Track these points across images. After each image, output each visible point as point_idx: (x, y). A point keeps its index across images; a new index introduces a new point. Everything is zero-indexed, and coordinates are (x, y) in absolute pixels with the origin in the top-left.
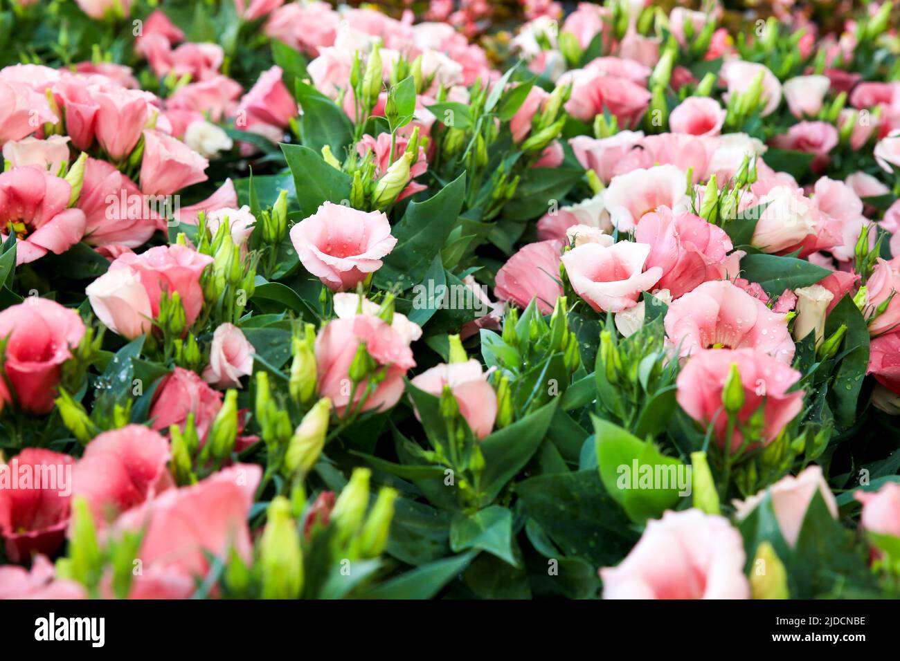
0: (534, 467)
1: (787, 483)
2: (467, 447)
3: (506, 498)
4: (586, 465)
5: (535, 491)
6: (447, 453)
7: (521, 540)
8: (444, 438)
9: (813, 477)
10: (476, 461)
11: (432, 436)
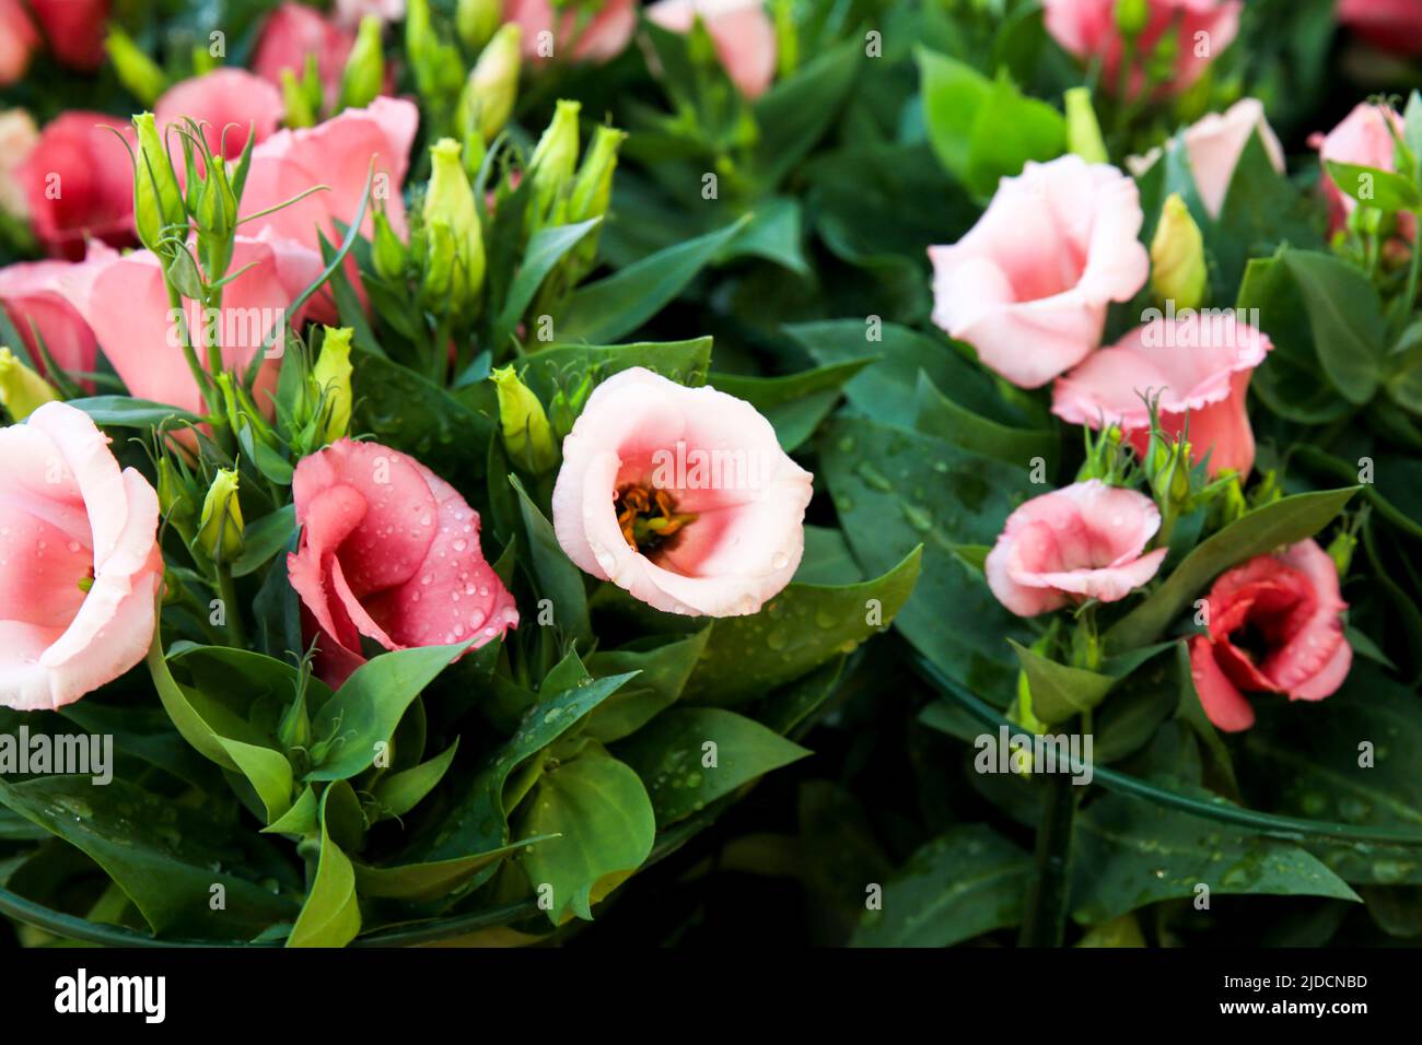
0: (830, 141)
1: (1210, 125)
2: (729, 110)
3: (791, 187)
4: (911, 134)
5: (834, 174)
6: (700, 119)
7: (813, 245)
8: (694, 97)
9: (1248, 115)
10: (745, 131)
11: (677, 95)
